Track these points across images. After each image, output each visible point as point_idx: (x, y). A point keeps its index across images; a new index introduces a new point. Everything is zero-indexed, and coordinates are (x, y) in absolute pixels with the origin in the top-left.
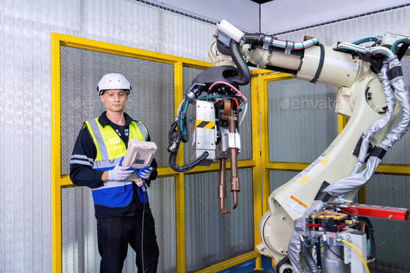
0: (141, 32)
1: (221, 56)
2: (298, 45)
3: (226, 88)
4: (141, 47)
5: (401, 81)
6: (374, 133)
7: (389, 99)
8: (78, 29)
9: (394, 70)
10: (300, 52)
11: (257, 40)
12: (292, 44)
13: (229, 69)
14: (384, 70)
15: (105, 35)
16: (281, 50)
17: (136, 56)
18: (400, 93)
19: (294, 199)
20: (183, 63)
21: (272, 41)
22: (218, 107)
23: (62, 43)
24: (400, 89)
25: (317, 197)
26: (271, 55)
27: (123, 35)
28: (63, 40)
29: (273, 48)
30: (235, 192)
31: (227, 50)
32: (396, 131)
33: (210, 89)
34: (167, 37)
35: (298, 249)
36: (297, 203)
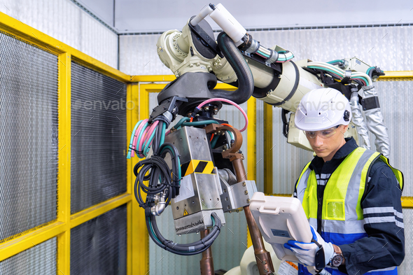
1: (199, 58)
2: (282, 58)
9: (370, 101)
10: (278, 67)
12: (277, 55)
14: (355, 98)
16: (261, 60)
20: (71, 56)
21: (258, 47)
24: (379, 122)
29: (255, 57)
31: (207, 50)
33: (199, 107)
36: (290, 267)
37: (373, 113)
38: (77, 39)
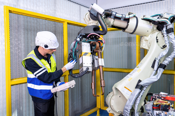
0: (46, 7)
1: (92, 21)
2: (127, 17)
3: (95, 36)
4: (46, 14)
5: (173, 34)
6: (161, 58)
7: (167, 42)
8: (15, 4)
9: (169, 30)
10: (127, 20)
11: (109, 14)
12: (124, 16)
13: (96, 27)
14: (164, 29)
15: (29, 8)
16: (119, 18)
17: (46, 19)
18: (173, 40)
19: (126, 88)
20: (68, 23)
21: (116, 14)
22: (92, 45)
23: (10, 11)
24: (173, 38)
25: (136, 87)
26: (114, 21)
27: (38, 8)
28: (10, 10)
29: (116, 18)
30: (103, 87)
31: (95, 18)
32: (171, 57)
33: (88, 36)
34: (58, 10)
35: (128, 112)
36: (127, 90)
37: (170, 35)
38: (79, 16)
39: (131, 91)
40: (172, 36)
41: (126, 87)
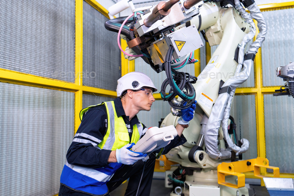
6: (247, 43)
18: (258, 14)
19: (204, 95)
24: (257, 11)
25: (219, 91)
32: (259, 41)
35: (216, 133)
36: (206, 99)
39: (212, 100)
40: (255, 9)
41: (204, 93)
